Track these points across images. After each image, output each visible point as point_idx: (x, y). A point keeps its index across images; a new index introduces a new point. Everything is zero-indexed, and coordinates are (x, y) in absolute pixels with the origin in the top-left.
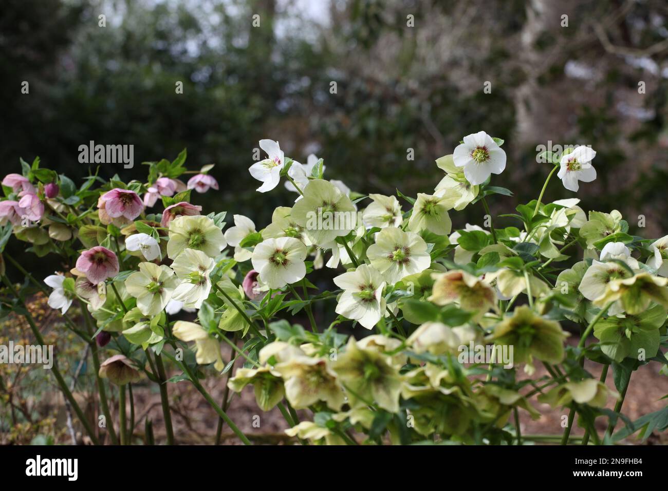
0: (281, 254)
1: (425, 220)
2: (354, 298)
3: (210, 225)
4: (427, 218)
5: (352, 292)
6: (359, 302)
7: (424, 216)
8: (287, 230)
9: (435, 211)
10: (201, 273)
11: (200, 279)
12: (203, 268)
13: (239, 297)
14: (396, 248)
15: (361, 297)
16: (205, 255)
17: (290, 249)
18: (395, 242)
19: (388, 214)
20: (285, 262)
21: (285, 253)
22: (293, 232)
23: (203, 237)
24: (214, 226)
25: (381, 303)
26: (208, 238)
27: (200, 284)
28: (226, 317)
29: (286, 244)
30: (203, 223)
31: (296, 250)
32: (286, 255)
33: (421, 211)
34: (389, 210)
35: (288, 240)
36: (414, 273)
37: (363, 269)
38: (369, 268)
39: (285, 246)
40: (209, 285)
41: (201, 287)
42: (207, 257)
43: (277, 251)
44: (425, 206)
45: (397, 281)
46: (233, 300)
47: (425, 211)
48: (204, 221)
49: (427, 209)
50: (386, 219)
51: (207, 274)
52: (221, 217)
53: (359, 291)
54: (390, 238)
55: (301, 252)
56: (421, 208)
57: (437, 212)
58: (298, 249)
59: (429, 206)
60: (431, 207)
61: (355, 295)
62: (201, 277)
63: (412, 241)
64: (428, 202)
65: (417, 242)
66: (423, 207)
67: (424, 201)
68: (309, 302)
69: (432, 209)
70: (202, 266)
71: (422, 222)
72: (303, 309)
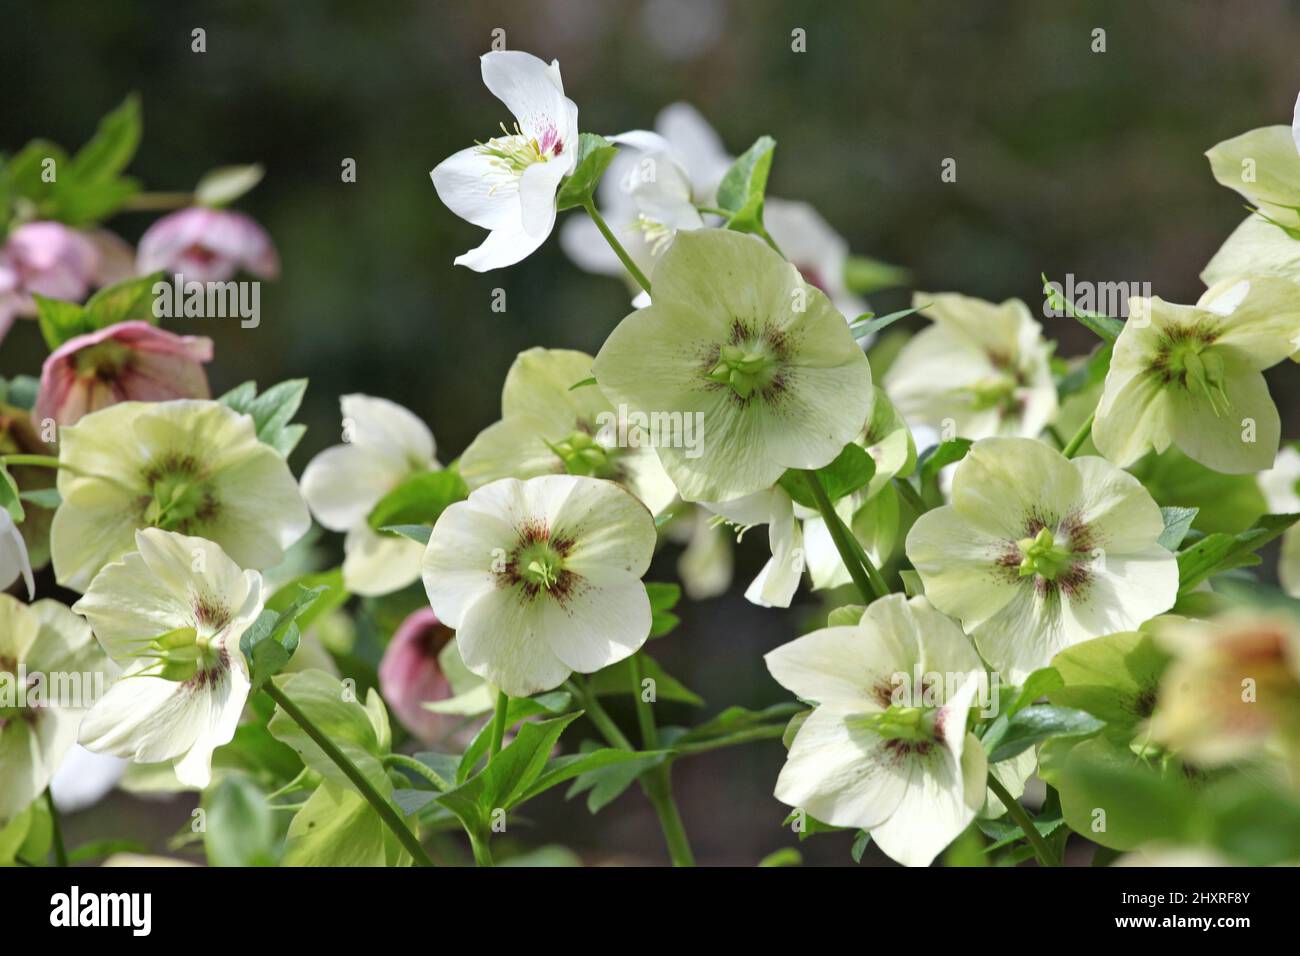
0: (546, 549)
1: (1163, 414)
2: (855, 738)
3: (238, 439)
4: (1173, 400)
5: (846, 712)
6: (874, 755)
7: (1162, 394)
8: (567, 447)
9: (1206, 374)
10: (205, 634)
11: (199, 661)
12: (213, 615)
13: (368, 740)
14: (1034, 527)
15: (883, 733)
16: (227, 559)
17: (584, 528)
18: (1029, 500)
19: (996, 380)
20: (562, 584)
21: (563, 546)
22: (590, 453)
23: (209, 489)
24: (253, 444)
25: (964, 760)
26: (226, 495)
27: (202, 680)
28: (312, 825)
29: (563, 510)
30: (206, 433)
31: (606, 531)
32: (565, 555)
33: (1147, 373)
34: (1001, 360)
35: (576, 489)
36: (1107, 632)
37: (888, 614)
38: (914, 610)
39: (561, 518)
40: (239, 683)
41: (206, 696)
42: (235, 567)
43: (531, 538)
44: (1165, 350)
45: (1036, 668)
46: (344, 750)
47: (1162, 372)
48: (211, 422)
49: (1174, 365)
50: (986, 400)
51: (230, 639)
52: (281, 401)
53: (874, 708)
54: (1009, 483)
55: (629, 539)
56: (1144, 360)
57: (1212, 377)
58: (615, 528)
59: (1179, 351)
60: (1189, 357)
61: (856, 725)
62: (206, 651)
63: (1100, 498)
64: (1178, 336)
65: (1119, 499)
66: (1153, 355)
67: (1159, 331)
68: (659, 756)
69: (1193, 365)
70: (212, 604)
71: (1154, 419)
72: (635, 785)
